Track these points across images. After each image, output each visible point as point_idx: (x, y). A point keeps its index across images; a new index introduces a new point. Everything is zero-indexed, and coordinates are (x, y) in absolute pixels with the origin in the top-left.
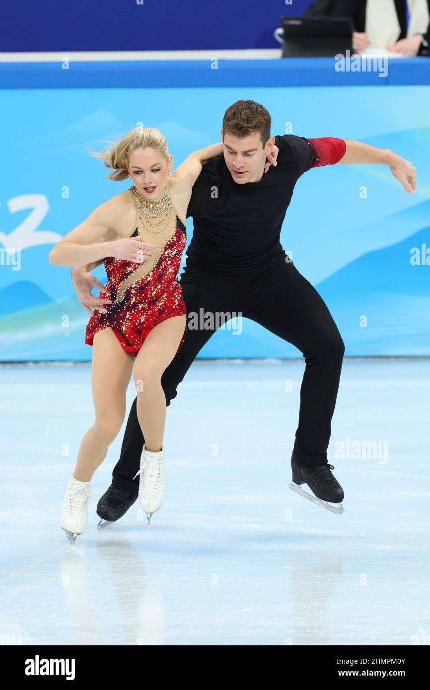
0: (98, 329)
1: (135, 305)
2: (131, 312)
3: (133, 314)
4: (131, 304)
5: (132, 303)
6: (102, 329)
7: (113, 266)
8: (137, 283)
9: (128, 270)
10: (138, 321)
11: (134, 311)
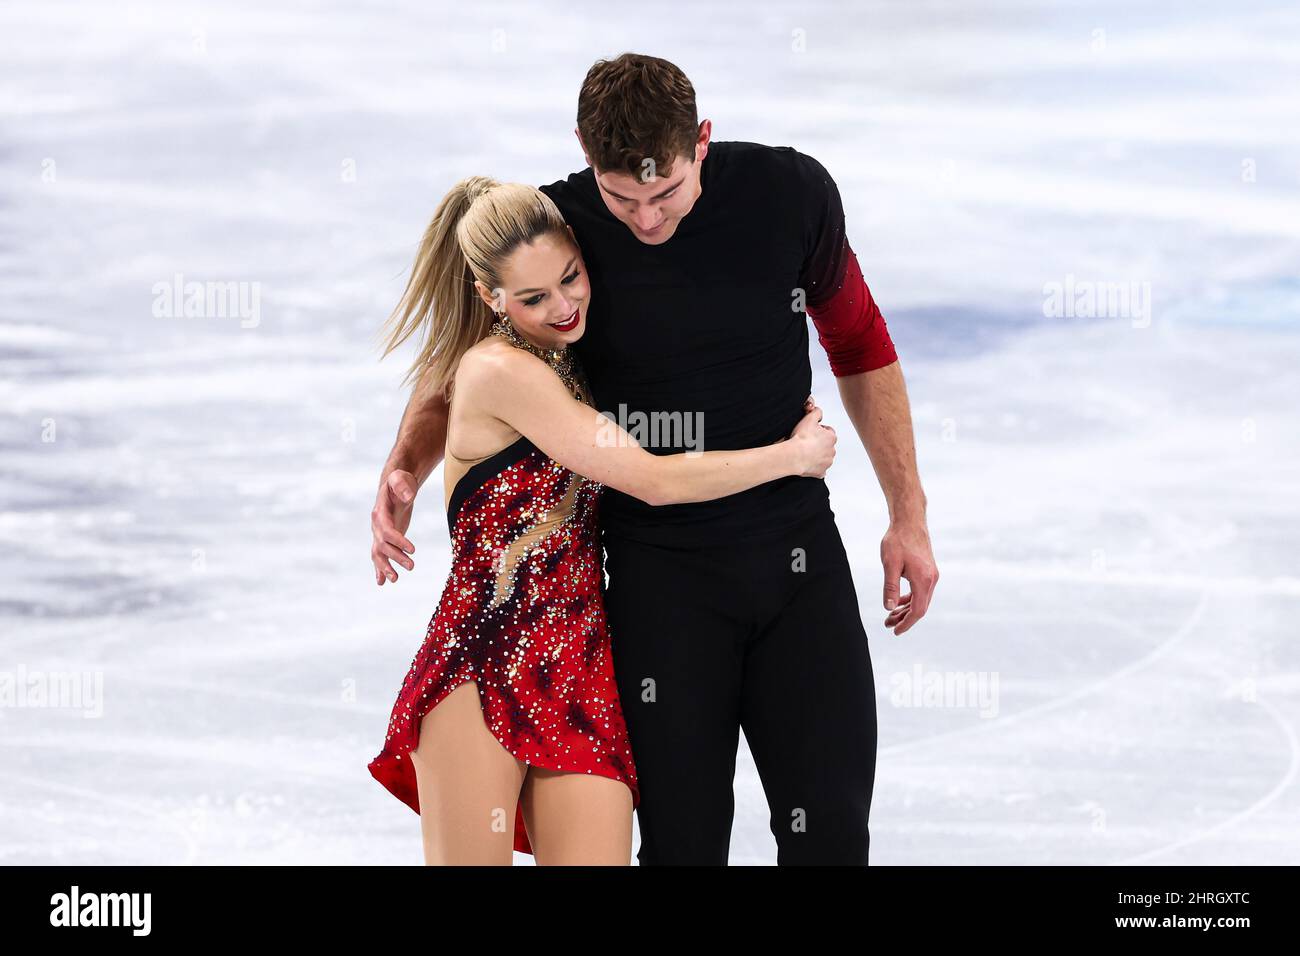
0: (449, 687)
1: (540, 608)
2: (530, 629)
3: (535, 636)
4: (531, 607)
5: (532, 604)
6: (459, 685)
7: (489, 511)
8: (543, 545)
9: (523, 516)
10: (546, 654)
11: (538, 626)
